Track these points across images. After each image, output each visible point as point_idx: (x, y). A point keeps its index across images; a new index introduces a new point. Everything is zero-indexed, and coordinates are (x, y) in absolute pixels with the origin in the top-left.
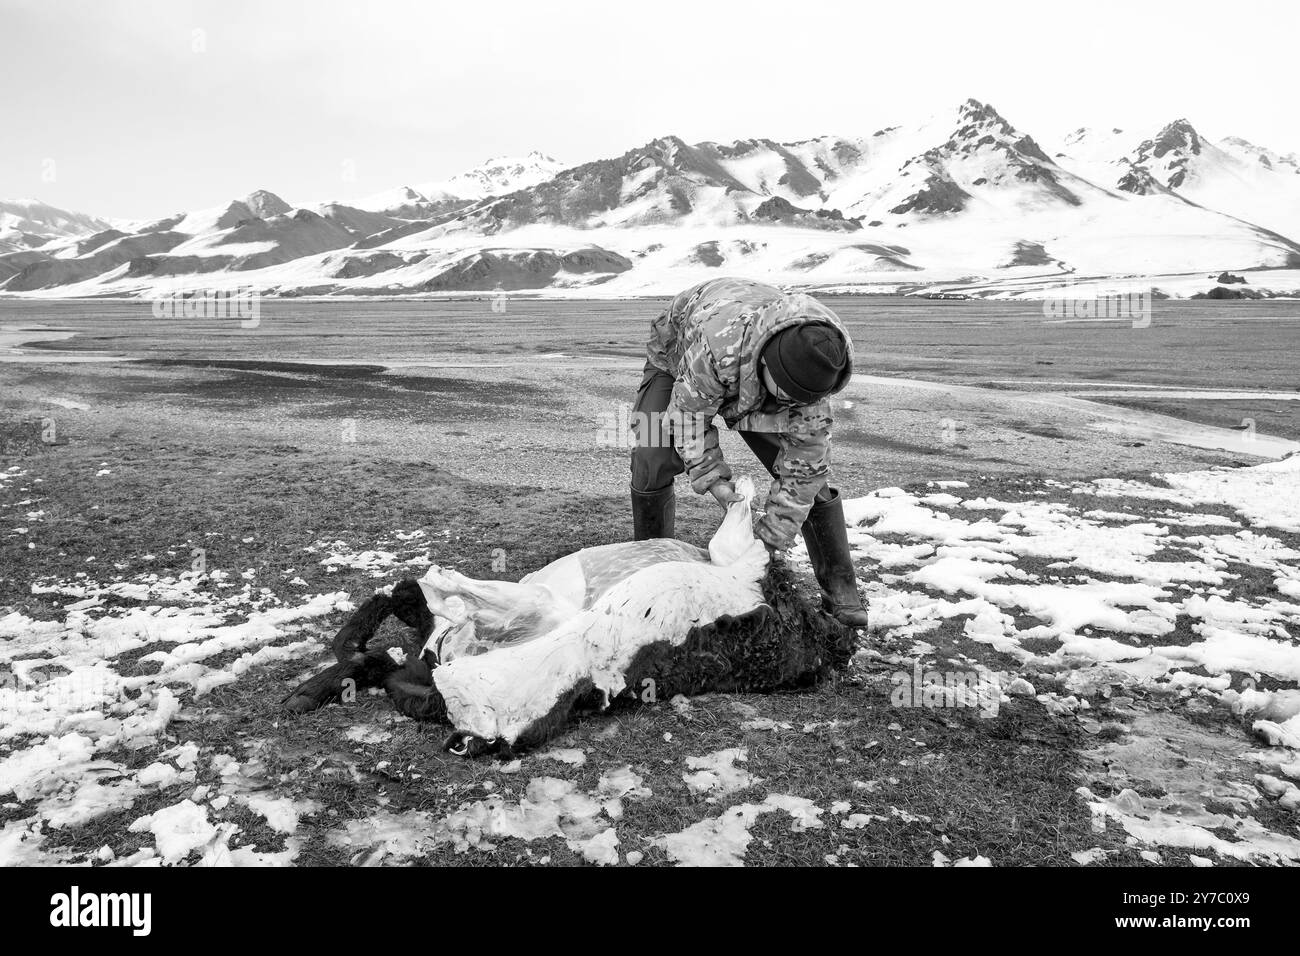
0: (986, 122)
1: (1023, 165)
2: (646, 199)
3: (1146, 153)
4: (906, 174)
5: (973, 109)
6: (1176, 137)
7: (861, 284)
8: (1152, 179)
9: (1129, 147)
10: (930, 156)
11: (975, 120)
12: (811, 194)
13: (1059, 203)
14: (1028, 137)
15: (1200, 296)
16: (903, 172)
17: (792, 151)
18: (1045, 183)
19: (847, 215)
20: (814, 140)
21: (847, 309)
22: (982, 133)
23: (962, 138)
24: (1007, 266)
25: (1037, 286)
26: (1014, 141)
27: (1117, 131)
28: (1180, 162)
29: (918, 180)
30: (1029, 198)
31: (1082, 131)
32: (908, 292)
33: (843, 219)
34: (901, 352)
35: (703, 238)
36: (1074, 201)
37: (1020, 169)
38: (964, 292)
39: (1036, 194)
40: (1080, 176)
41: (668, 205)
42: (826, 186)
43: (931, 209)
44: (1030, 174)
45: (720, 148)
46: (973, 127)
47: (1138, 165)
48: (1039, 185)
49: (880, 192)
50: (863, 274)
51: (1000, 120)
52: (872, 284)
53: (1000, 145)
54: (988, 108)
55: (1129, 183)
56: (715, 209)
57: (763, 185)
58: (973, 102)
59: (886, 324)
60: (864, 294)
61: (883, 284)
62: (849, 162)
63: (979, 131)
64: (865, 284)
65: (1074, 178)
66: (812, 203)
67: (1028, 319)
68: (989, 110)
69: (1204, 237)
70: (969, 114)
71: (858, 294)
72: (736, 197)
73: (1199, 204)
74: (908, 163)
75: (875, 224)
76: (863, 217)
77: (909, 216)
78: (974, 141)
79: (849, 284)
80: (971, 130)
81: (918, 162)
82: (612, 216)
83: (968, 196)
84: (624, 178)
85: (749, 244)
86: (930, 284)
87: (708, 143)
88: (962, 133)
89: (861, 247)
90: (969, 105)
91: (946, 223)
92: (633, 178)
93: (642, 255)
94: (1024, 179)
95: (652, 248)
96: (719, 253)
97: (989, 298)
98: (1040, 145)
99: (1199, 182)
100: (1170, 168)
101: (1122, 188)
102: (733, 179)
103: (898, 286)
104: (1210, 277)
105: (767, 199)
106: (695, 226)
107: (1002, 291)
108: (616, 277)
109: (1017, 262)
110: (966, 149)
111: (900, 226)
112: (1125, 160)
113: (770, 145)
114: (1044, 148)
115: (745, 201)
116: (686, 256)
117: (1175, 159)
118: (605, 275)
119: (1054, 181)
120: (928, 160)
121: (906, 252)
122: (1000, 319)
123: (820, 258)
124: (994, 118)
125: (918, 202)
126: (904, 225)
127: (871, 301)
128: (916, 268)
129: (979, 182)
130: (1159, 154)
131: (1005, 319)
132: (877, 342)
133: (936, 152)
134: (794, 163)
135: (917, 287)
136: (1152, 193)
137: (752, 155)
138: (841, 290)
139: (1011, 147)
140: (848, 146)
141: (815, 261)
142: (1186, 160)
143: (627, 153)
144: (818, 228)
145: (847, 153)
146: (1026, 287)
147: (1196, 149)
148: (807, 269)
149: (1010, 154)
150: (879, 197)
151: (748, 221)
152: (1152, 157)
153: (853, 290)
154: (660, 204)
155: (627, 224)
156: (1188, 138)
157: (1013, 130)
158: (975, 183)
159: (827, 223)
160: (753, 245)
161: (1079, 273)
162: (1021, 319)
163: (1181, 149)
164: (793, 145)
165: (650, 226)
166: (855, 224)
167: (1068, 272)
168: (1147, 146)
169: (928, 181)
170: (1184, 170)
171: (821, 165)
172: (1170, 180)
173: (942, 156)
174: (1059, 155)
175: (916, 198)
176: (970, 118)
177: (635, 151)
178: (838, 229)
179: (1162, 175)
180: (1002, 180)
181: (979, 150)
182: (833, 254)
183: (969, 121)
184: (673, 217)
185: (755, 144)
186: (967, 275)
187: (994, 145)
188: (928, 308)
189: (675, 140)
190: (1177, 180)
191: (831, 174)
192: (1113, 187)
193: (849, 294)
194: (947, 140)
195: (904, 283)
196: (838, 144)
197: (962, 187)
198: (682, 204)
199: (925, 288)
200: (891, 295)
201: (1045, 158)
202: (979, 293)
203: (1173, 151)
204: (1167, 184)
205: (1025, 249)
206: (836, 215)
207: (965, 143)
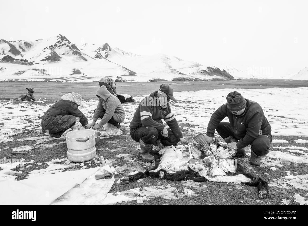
0: (64, 40)
1: (73, 51)
3: (100, 50)
4: (45, 51)
5: (60, 37)
6: (106, 47)
7: (35, 79)
8: (101, 56)
9: (96, 48)
10: (51, 47)
11: (61, 39)
12: (18, 55)
13: (82, 60)
14: (74, 44)
16: (44, 51)
18: (79, 55)
19: (29, 61)
20: (18, 41)
22: (63, 43)
23: (58, 43)
24: (72, 74)
25: (79, 79)
26: (71, 45)
27: (94, 45)
28: (107, 52)
29: (48, 53)
30: (75, 59)
31: (86, 44)
32: (47, 81)
33: (28, 62)
34: (52, 95)
36: (85, 60)
37: (73, 52)
38: (62, 81)
39: (77, 58)
40: (86, 54)
42: (22, 53)
43: (52, 60)
44: (75, 53)
46: (61, 41)
47: (99, 52)
48: (77, 56)
49: (38, 56)
50: (35, 76)
51: (67, 40)
52: (38, 79)
53: (68, 46)
54: (64, 37)
55: (97, 56)
57: (3, 52)
58: (60, 35)
59: (46, 88)
60: (36, 81)
61: (41, 79)
62: (29, 47)
63: (62, 42)
64: (36, 79)
65: (85, 54)
66: (18, 57)
67: (79, 87)
69: (113, 68)
70: (60, 38)
71: (34, 81)
73: (111, 61)
74: (45, 49)
75: (37, 63)
76: (34, 62)
77: (46, 62)
78: (61, 44)
79: (32, 79)
80: (60, 42)
81: (48, 49)
83: (61, 58)
85: (0, 68)
86: (53, 79)
88: (58, 42)
89: (34, 69)
90: (59, 36)
91: (56, 64)
94: (74, 54)
97: (68, 82)
98: (77, 46)
99: (111, 56)
100: (105, 54)
101: (95, 57)
103: (45, 79)
104: (115, 77)
105: (5, 56)
107: (71, 80)
109: (74, 74)
110: (59, 46)
111: (44, 64)
112: (96, 51)
113: (5, 41)
114: (78, 47)
117: (106, 52)
119: (81, 55)
120: (50, 48)
124: (66, 40)
125: (48, 59)
126: (45, 64)
127: (39, 83)
128: (49, 75)
130: (103, 50)
131: (74, 87)
132: (45, 93)
133: (52, 46)
134: (12, 46)
135: (50, 80)
136: (102, 59)
138: (29, 80)
139: (70, 47)
140: (28, 43)
141: (21, 73)
142: (108, 52)
144: (21, 64)
145: (28, 45)
146: (77, 79)
147: (110, 50)
148: (19, 75)
150: (38, 57)
152: (101, 51)
153: (33, 80)
156: (108, 47)
157: (70, 43)
158: (62, 55)
159: (24, 63)
160: (2, 68)
161: (88, 76)
162: (77, 87)
163: (107, 50)
164: (12, 42)
166: (31, 63)
167: (86, 76)
168: (100, 48)
169: (50, 53)
170: (108, 54)
171: (21, 48)
172: (105, 56)
173: (53, 47)
174: (81, 49)
175: (47, 57)
178: (27, 65)
179: (104, 55)
180: (69, 54)
181: (63, 46)
182: (26, 71)
183: (60, 40)
186: (62, 77)
187: (66, 46)
188: (54, 84)
191: (24, 50)
192: (94, 57)
193: (31, 81)
194: (55, 44)
195: (46, 79)
196: (25, 42)
197: (59, 55)
199: (52, 80)
200: (43, 81)
201: (78, 50)
202: (66, 81)
203: (105, 50)
204: (105, 57)
205: (75, 70)
206: (26, 61)
207: (59, 45)
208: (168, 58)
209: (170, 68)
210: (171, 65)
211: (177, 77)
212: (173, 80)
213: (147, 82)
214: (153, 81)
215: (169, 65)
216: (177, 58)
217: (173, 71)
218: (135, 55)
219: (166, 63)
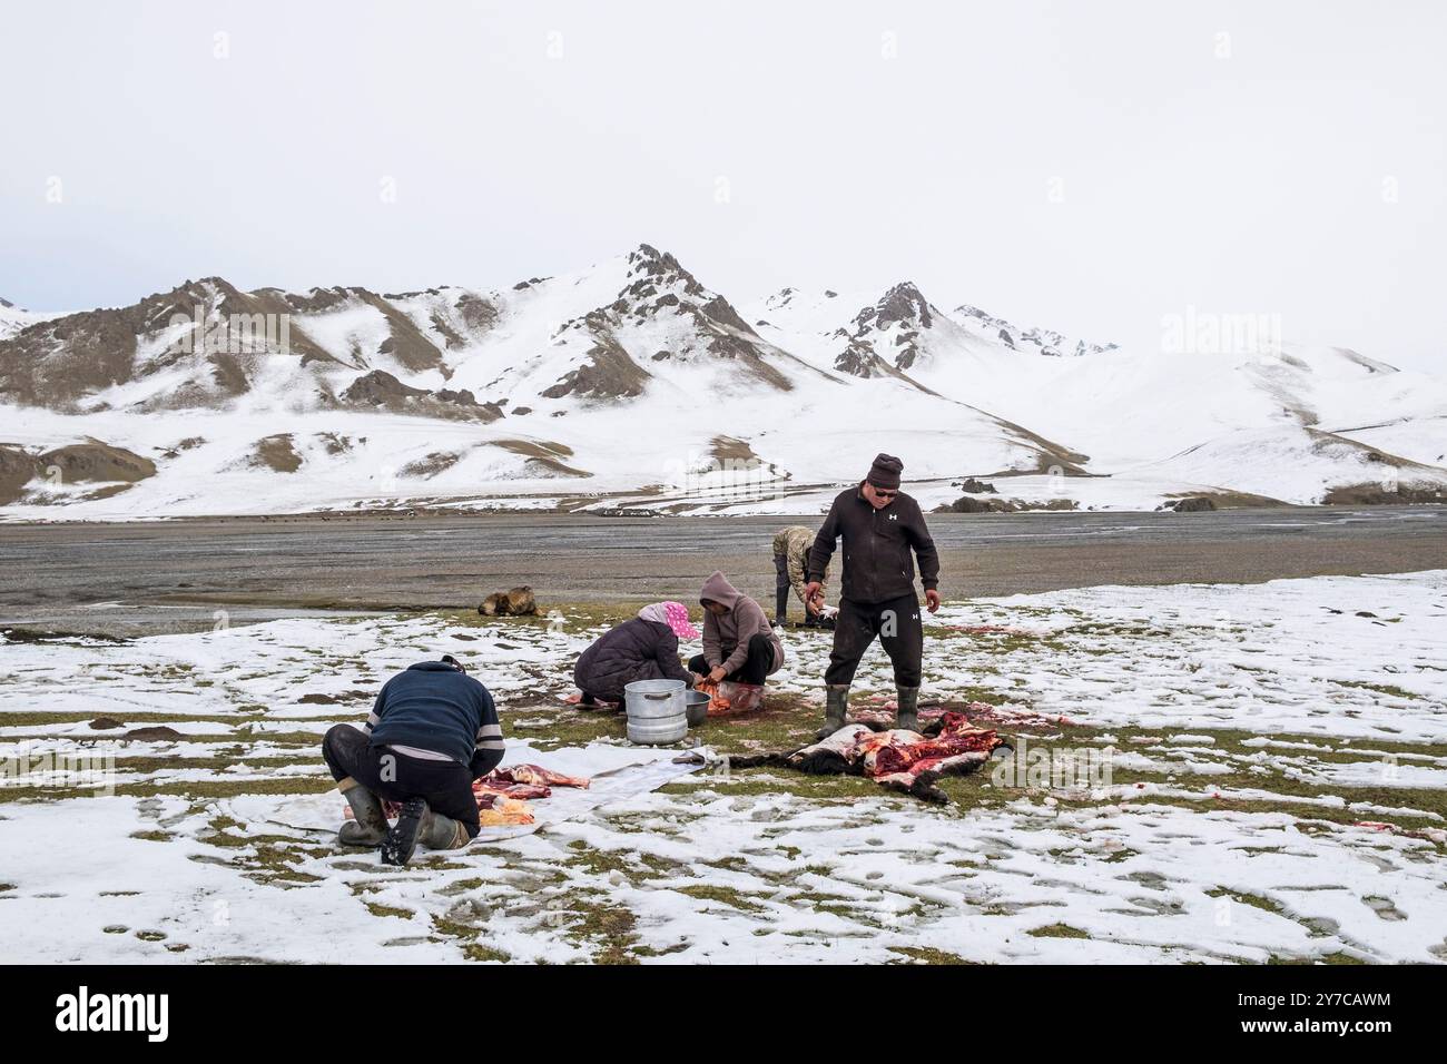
0: (666, 276)
1: (716, 335)
2: (176, 370)
3: (868, 324)
4: (562, 343)
5: (647, 258)
6: (902, 305)
7: (508, 497)
8: (876, 357)
9: (845, 314)
10: (594, 320)
11: (651, 273)
12: (427, 368)
13: (765, 387)
14: (720, 298)
15: (943, 509)
16: (557, 340)
17: (400, 306)
18: (746, 360)
19: (481, 398)
20: (430, 291)
21: (498, 532)
22: (662, 291)
23: (634, 296)
26: (704, 302)
27: (831, 294)
28: (908, 337)
29: (578, 351)
30: (726, 380)
31: (788, 292)
32: (573, 507)
33: (475, 404)
34: (597, 588)
35: (270, 428)
36: (783, 384)
37: (712, 340)
38: (650, 507)
39: (734, 373)
40: (788, 352)
41: (212, 379)
42: (449, 357)
43: (598, 391)
44: (727, 348)
45: (290, 297)
46: (648, 282)
47: (858, 339)
48: (738, 363)
49: (525, 367)
50: (509, 482)
51: (683, 274)
52: (523, 496)
53: (685, 308)
54: (668, 257)
55: (849, 362)
56: (285, 387)
57: (356, 353)
58: (646, 248)
59: (563, 551)
60: (513, 511)
61: (538, 496)
62: (481, 324)
63: (657, 288)
64: (514, 497)
65: (781, 353)
66: (428, 380)
67: (743, 542)
68: (669, 261)
69: (943, 433)
70: (643, 265)
71: (503, 511)
72: (317, 370)
73: (934, 390)
74: (563, 328)
75: (521, 411)
76: (504, 402)
77: (567, 402)
78: (652, 300)
79: (490, 497)
80: (647, 287)
82: (122, 395)
83: (646, 375)
84: (140, 337)
85: (338, 438)
86: (602, 496)
87: (271, 290)
88: (635, 289)
89: (503, 444)
90: (641, 253)
91: (618, 411)
92: (153, 339)
93: (172, 455)
94: (718, 354)
95: (187, 444)
96: (294, 452)
97: (684, 514)
98: (736, 309)
99: (932, 362)
100: (898, 344)
101: (840, 368)
102: (314, 345)
103: (561, 499)
104: (954, 485)
105: (363, 374)
106: (255, 410)
107: (701, 505)
108: (129, 487)
110: (641, 311)
111: (556, 415)
112: (843, 332)
113: (365, 296)
114: (742, 313)
115: (329, 376)
116: (242, 455)
117: (903, 332)
118: (112, 484)
119: (757, 358)
120: (591, 325)
121: (567, 451)
122: (706, 543)
123: (445, 459)
124: (676, 272)
125: (579, 383)
126: (562, 414)
127: (526, 520)
128: (582, 474)
129: (660, 356)
130: (883, 325)
131: (714, 542)
132: (562, 576)
133: (601, 314)
134: (400, 322)
135: (585, 499)
136: (878, 375)
137: (338, 310)
138: (480, 505)
139: (700, 311)
140: (479, 302)
141: (439, 463)
142: (915, 334)
143: (143, 300)
144: (440, 417)
145: (478, 311)
147: (926, 320)
148: (427, 475)
149: (699, 321)
150: (526, 375)
151: (335, 405)
152: (875, 329)
153: (496, 504)
154: (198, 377)
155: (145, 407)
156: (916, 307)
157: (701, 288)
158: (654, 358)
159: (453, 409)
160: (345, 441)
161: (796, 480)
162: (733, 542)
163: (909, 320)
164: (399, 297)
165: (183, 411)
166: (492, 412)
168: (866, 315)
169: (591, 353)
170: (914, 347)
171: (440, 327)
172: (897, 359)
173: (609, 320)
174: (761, 323)
175: (576, 376)
176: (644, 271)
177: (156, 297)
178: (468, 418)
179: (890, 354)
180: (690, 355)
181: (658, 313)
182: (464, 454)
183: (643, 274)
184: (220, 398)
185: (342, 293)
186: (652, 484)
187: (677, 308)
188: (609, 529)
189: (218, 281)
190: (906, 359)
191: (455, 341)
192: (829, 365)
193: (490, 509)
194: (616, 299)
195: (567, 495)
196: (464, 298)
197: (639, 362)
198: (234, 376)
199: (596, 501)
200: (551, 511)
201: (745, 327)
202: (670, 508)
203: (899, 322)
204: (894, 364)
205: (726, 447)
206: (465, 397)
207: (639, 304)
208: (1291, 362)
209: (1309, 420)
210: (1312, 401)
211: (1356, 481)
212: (1327, 501)
213: (1155, 516)
214: (1189, 510)
215: (1300, 405)
216: (1355, 359)
217: (1325, 441)
218: (1082, 343)
219: (1279, 392)
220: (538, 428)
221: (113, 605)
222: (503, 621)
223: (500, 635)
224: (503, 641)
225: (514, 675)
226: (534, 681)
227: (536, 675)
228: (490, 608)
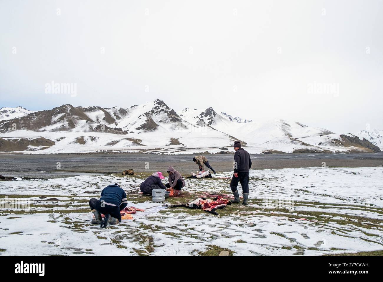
0: (162, 105)
1: (172, 117)
2: (60, 123)
3: (203, 116)
4: (140, 119)
5: (158, 102)
6: (209, 112)
7: (128, 150)
9: (198, 113)
10: (147, 114)
11: (159, 105)
12: (112, 123)
14: (173, 110)
15: (218, 153)
16: (139, 118)
17: (107, 111)
19: (123, 130)
20: (113, 107)
21: (126, 157)
22: (161, 108)
24: (169, 145)
25: (177, 151)
26: (169, 111)
27: (195, 110)
28: (211, 118)
29: (144, 120)
30: (174, 126)
31: (186, 109)
32: (142, 152)
35: (79, 135)
37: (171, 118)
38: (158, 152)
41: (67, 125)
42: (117, 121)
43: (147, 128)
44: (174, 120)
45: (84, 108)
46: (158, 106)
47: (201, 119)
48: (176, 123)
49: (133, 123)
50: (129, 147)
51: (165, 105)
52: (132, 150)
53: (166, 112)
54: (162, 101)
56: (83, 127)
57: (98, 120)
58: (158, 100)
59: (140, 161)
60: (129, 153)
61: (135, 150)
62: (124, 114)
64: (130, 150)
66: (113, 126)
67: (177, 160)
68: (162, 102)
69: (217, 138)
71: (128, 153)
72: (89, 123)
73: (216, 129)
74: (141, 115)
75: (132, 132)
76: (128, 130)
77: (141, 131)
78: (159, 110)
79: (125, 150)
80: (158, 107)
81: (144, 115)
82: (48, 128)
83: (157, 125)
84: (53, 116)
85: (93, 137)
86: (148, 150)
87: (80, 107)
88: (155, 108)
89: (128, 139)
90: (157, 101)
91: (152, 133)
92: (55, 116)
93: (58, 140)
94: (172, 121)
95: (62, 138)
96: (84, 140)
97: (165, 154)
99: (215, 124)
100: (208, 120)
102: (89, 118)
103: (139, 150)
104: (220, 148)
105: (99, 124)
106: (76, 132)
107: (168, 152)
108: (49, 147)
109: (171, 144)
110: (157, 112)
111: (139, 133)
112: (198, 117)
113: (100, 108)
114: (177, 113)
115: (92, 125)
116: (73, 141)
117: (210, 117)
118: (46, 146)
120: (146, 115)
121: (141, 141)
122: (170, 160)
123: (116, 142)
124: (164, 105)
125: (144, 127)
127: (132, 155)
128: (144, 145)
129: (160, 122)
130: (206, 116)
131: (171, 160)
132: (139, 166)
133: (148, 113)
134: (107, 114)
135: (144, 151)
137: (94, 111)
138: (123, 152)
140: (123, 110)
141: (114, 143)
142: (212, 118)
143: (54, 108)
144: (115, 133)
145: (123, 112)
146: (174, 151)
147: (214, 115)
148: (112, 145)
149: (168, 114)
150: (133, 125)
151: (93, 131)
152: (204, 117)
153: (126, 151)
154: (64, 125)
155: (53, 131)
156: (212, 112)
157: (169, 108)
158: (159, 122)
159: (117, 132)
160: (95, 138)
161: (188, 147)
162: (175, 160)
163: (211, 115)
164: (107, 109)
165: (61, 131)
166: (126, 132)
167: (185, 147)
168: (202, 114)
169: (146, 121)
170: (212, 120)
171: (115, 115)
172: (209, 123)
173: (150, 114)
174: (181, 115)
175: (143, 125)
176: (157, 104)
177: (56, 108)
178: (121, 134)
179: (207, 122)
180: (167, 121)
181: (160, 113)
182: (119, 141)
183: (157, 105)
184: (69, 129)
185: (95, 108)
186: (158, 147)
187: (164, 112)
189: (69, 105)
190: (210, 123)
191: (118, 118)
192: (195, 124)
193: (125, 152)
194: (152, 110)
195: (141, 150)
196: (120, 109)
197: (156, 123)
198: (72, 125)
199: (147, 151)
200: (137, 153)
201: (178, 116)
202: (162, 152)
203: (209, 115)
205: (173, 140)
206: (120, 129)
207: (156, 111)
208: (287, 124)
209: (290, 136)
210: (291, 132)
211: (299, 149)
212: (294, 152)
213: (260, 155)
214: (267, 154)
215: (288, 133)
216: (299, 124)
217: (293, 140)
218: (245, 120)
219: (284, 130)
220: (135, 136)
221: (45, 172)
222: (127, 176)
223: (126, 179)
224: (127, 180)
225: (129, 187)
226: (133, 189)
227: (134, 187)
228: (124, 173)
